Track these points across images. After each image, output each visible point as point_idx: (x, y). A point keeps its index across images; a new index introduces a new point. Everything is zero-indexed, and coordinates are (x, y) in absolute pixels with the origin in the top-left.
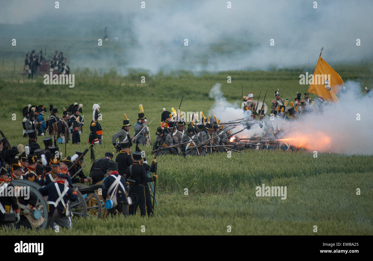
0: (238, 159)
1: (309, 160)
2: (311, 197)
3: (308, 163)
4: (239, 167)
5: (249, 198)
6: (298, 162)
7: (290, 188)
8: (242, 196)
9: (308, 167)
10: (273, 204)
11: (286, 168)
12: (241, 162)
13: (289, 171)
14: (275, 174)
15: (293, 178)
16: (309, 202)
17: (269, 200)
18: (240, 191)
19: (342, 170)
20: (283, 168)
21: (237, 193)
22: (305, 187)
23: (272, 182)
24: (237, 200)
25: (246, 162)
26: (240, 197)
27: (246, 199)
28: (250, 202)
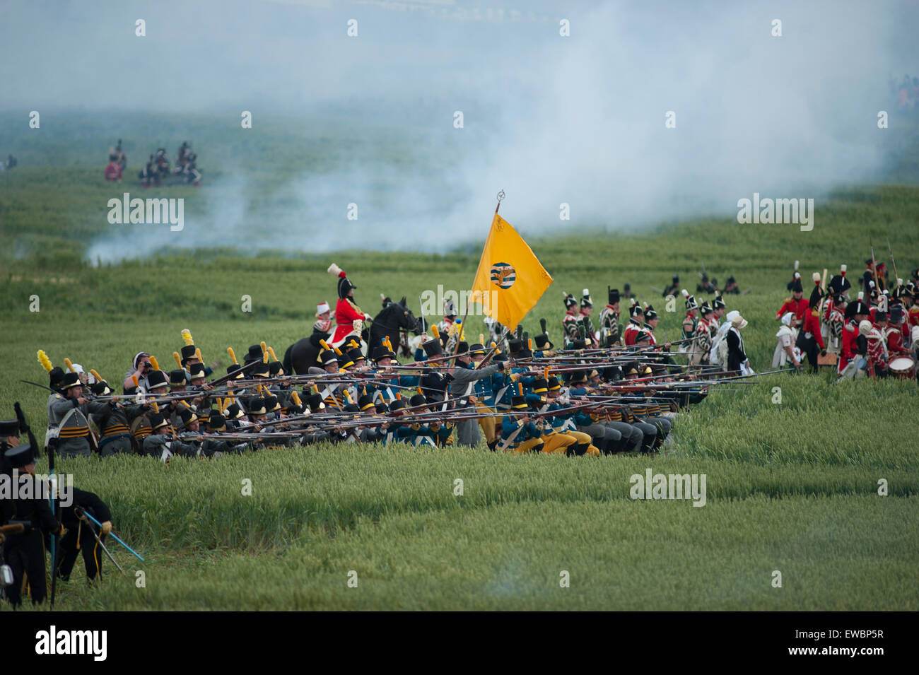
0: (298, 465)
1: (474, 469)
2: (476, 561)
3: (471, 477)
4: (302, 484)
5: (325, 563)
6: (447, 474)
7: (425, 538)
8: (308, 558)
9: (471, 487)
10: (383, 578)
11: (417, 490)
12: (307, 474)
13: (424, 495)
14: (389, 502)
15: (432, 514)
16: (472, 572)
17: (374, 567)
18: (303, 546)
19: (553, 495)
20: (410, 488)
21: (294, 550)
22: (462, 536)
23: (382, 523)
24: (295, 566)
25: (318, 473)
26: (302, 560)
27: (317, 565)
28: (328, 573)
